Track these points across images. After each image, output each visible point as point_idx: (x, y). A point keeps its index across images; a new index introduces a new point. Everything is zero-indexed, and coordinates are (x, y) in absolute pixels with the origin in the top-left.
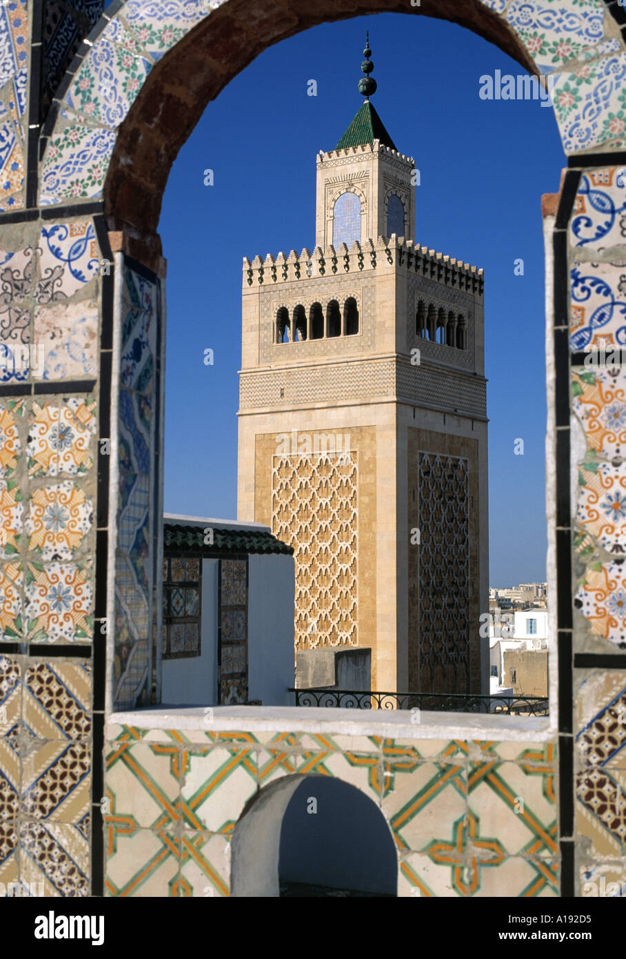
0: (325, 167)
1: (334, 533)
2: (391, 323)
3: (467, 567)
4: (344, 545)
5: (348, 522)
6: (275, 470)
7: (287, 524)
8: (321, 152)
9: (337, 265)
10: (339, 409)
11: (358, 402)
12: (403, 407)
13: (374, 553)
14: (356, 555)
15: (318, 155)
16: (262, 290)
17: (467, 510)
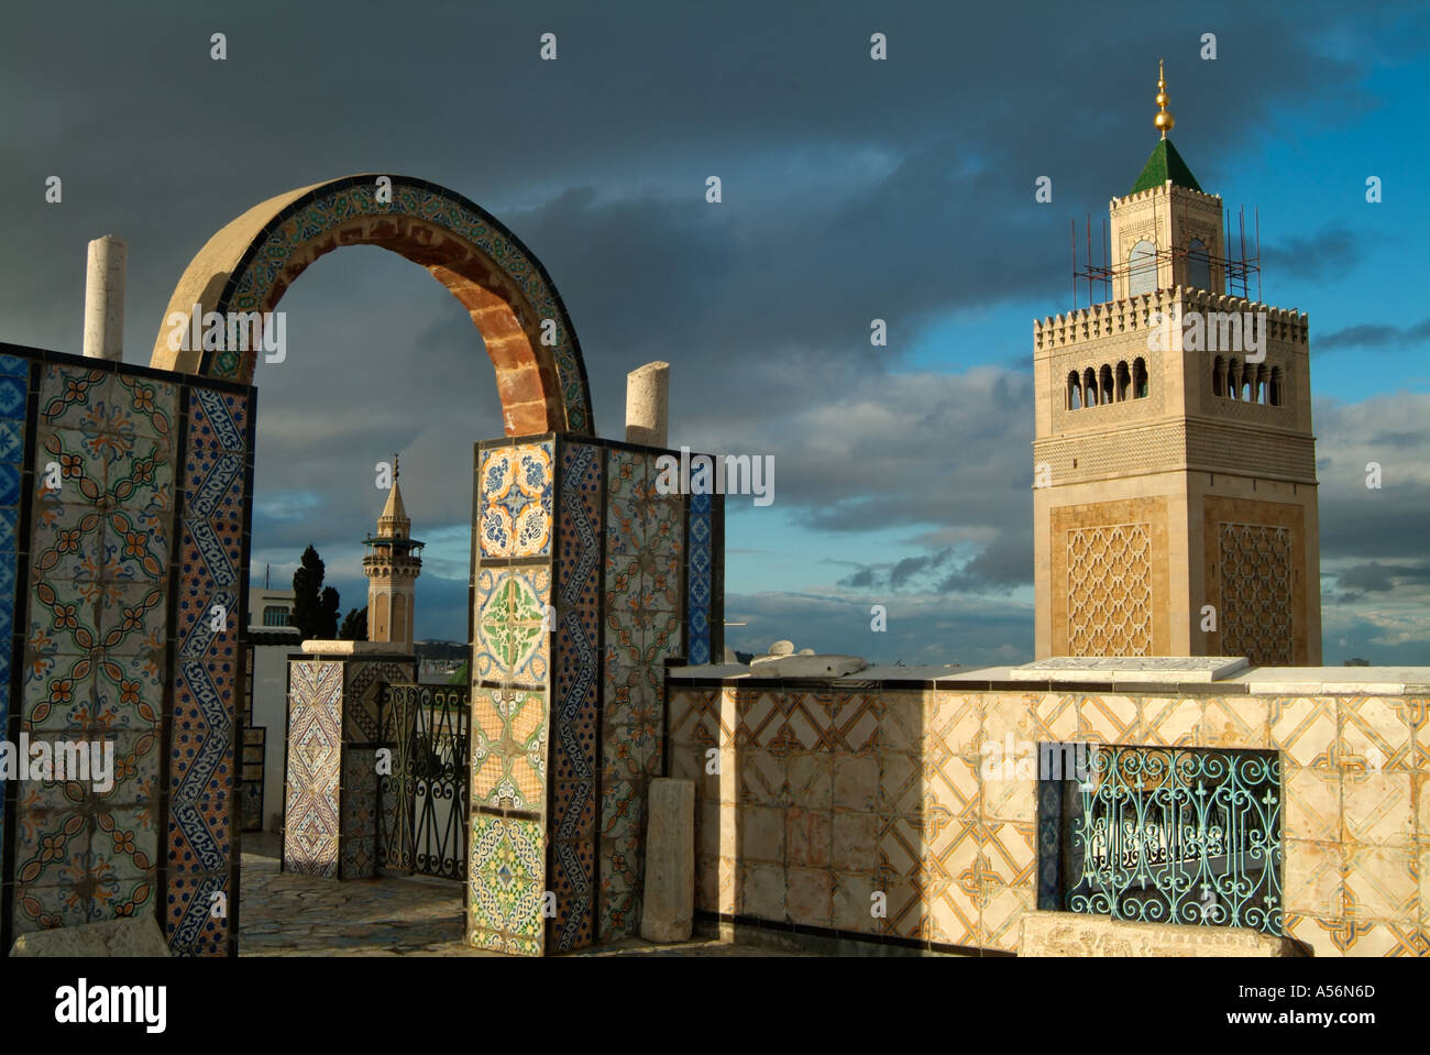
0: (1118, 215)
1: (1129, 614)
2: (1179, 383)
3: (1291, 650)
4: (1138, 626)
5: (1142, 602)
6: (1070, 546)
7: (1083, 604)
8: (1114, 199)
9: (1125, 323)
10: (1131, 479)
11: (1149, 470)
12: (1196, 474)
13: (1168, 636)
14: (1150, 638)
15: (1111, 203)
16: (1053, 354)
17: (1289, 585)
